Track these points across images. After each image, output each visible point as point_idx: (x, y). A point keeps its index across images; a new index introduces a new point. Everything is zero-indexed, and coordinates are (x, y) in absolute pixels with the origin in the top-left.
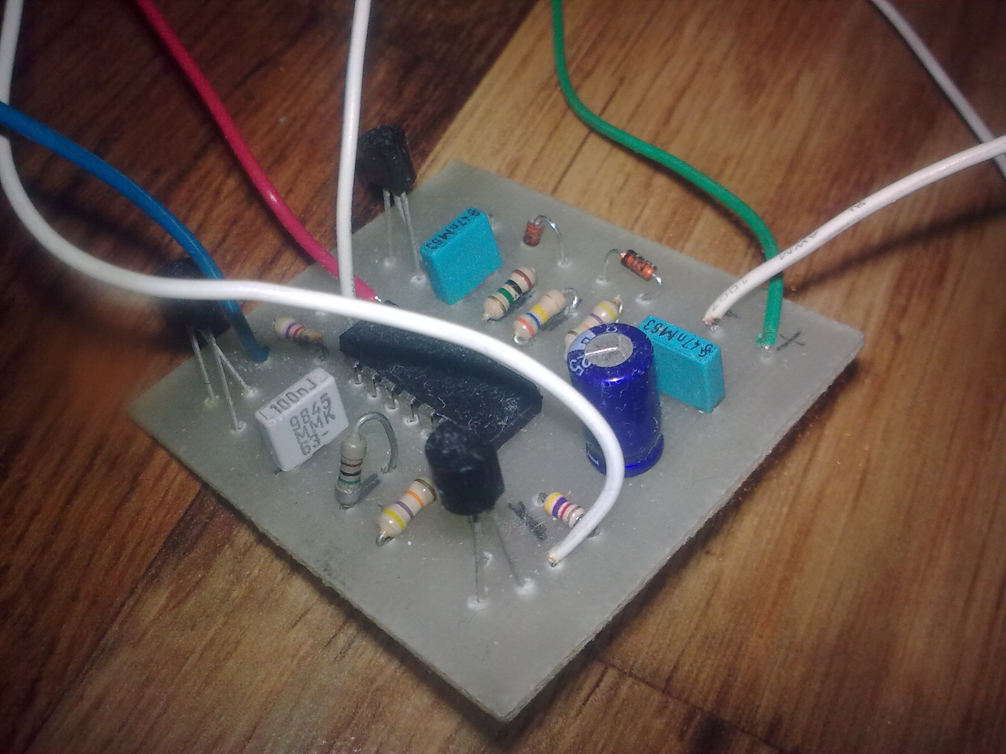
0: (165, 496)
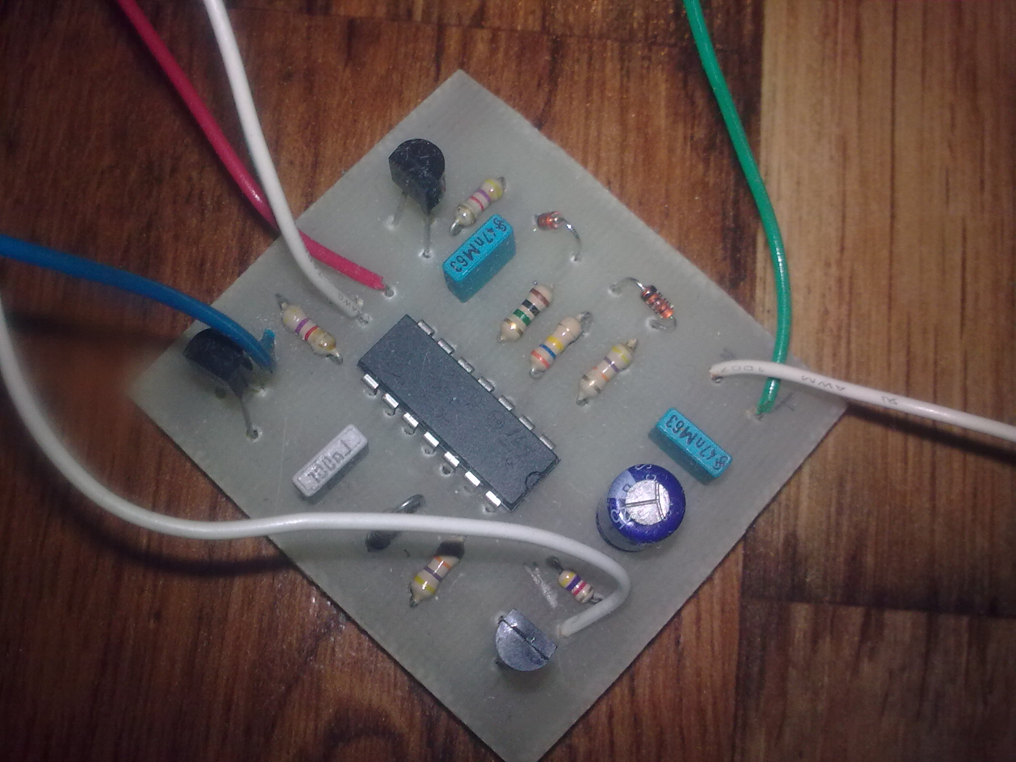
0: (713, 649)
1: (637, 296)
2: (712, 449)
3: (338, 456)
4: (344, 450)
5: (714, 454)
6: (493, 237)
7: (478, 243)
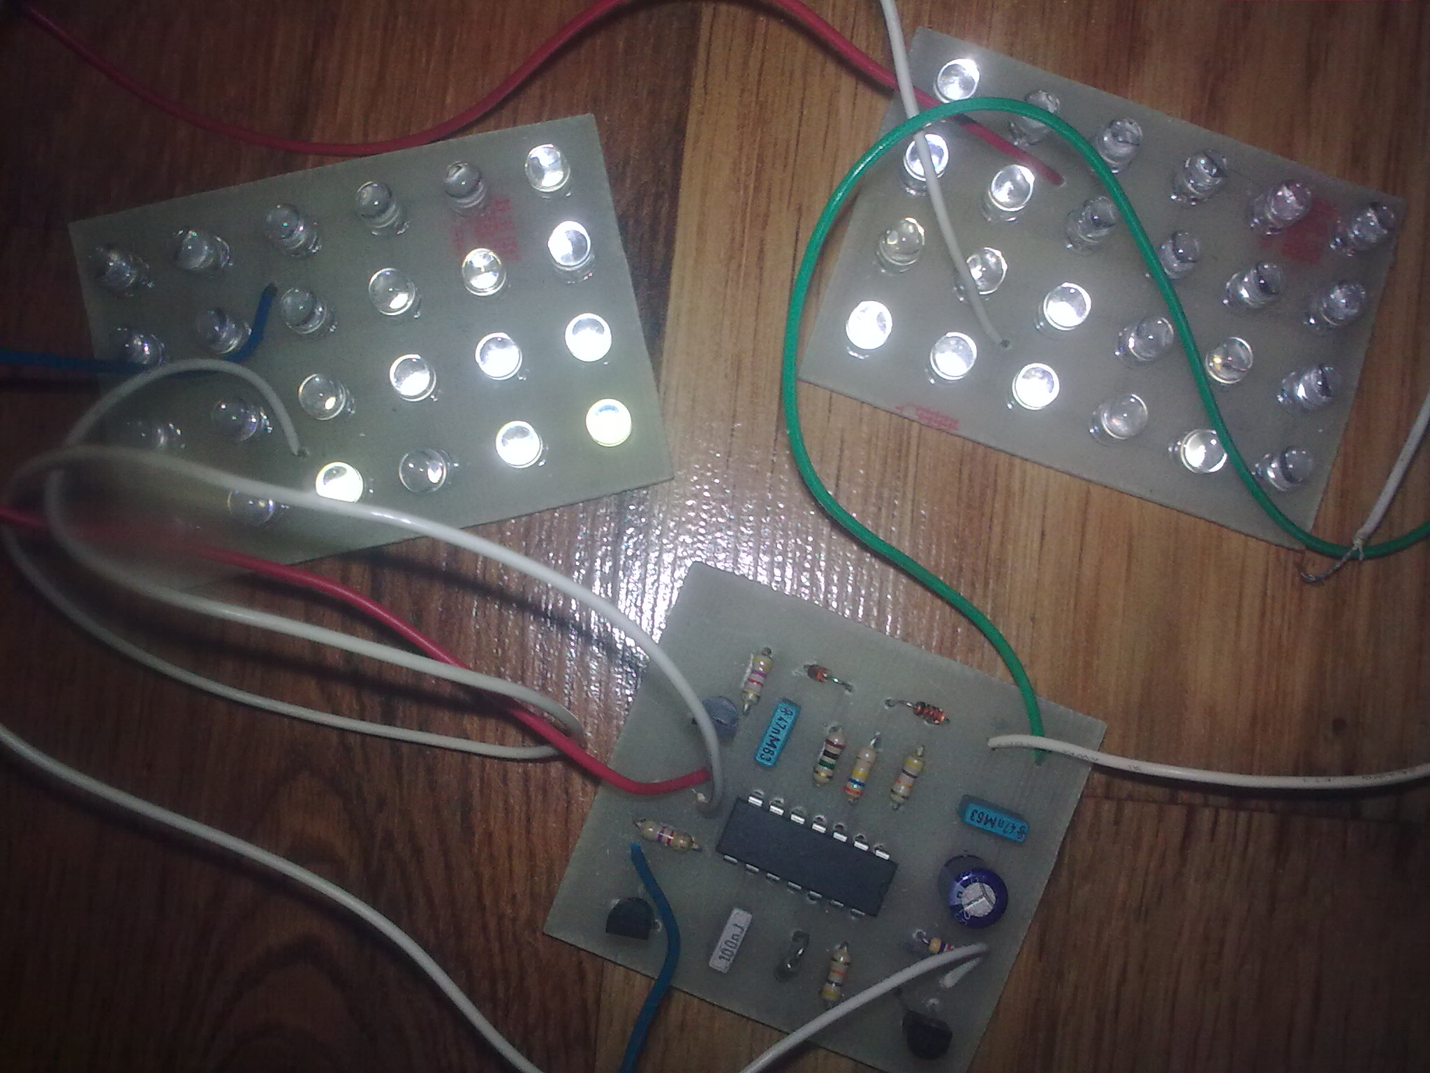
1: (911, 712)
2: (1011, 825)
3: (735, 937)
4: (738, 931)
5: (1014, 827)
6: (786, 724)
7: (775, 733)
